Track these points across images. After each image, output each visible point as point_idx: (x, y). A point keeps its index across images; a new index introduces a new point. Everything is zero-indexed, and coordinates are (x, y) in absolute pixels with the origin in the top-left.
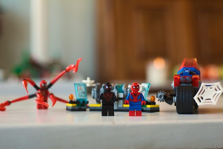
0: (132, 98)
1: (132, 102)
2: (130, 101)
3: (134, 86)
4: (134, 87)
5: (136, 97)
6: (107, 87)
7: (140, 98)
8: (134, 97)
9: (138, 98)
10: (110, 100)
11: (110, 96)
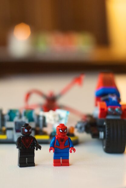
0: (58, 144)
1: (58, 149)
2: (56, 148)
3: (61, 129)
4: (61, 131)
5: (63, 142)
6: (26, 131)
7: (68, 144)
8: (61, 142)
9: (66, 144)
10: (30, 147)
11: (30, 142)
